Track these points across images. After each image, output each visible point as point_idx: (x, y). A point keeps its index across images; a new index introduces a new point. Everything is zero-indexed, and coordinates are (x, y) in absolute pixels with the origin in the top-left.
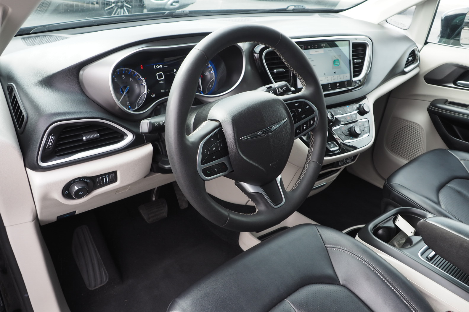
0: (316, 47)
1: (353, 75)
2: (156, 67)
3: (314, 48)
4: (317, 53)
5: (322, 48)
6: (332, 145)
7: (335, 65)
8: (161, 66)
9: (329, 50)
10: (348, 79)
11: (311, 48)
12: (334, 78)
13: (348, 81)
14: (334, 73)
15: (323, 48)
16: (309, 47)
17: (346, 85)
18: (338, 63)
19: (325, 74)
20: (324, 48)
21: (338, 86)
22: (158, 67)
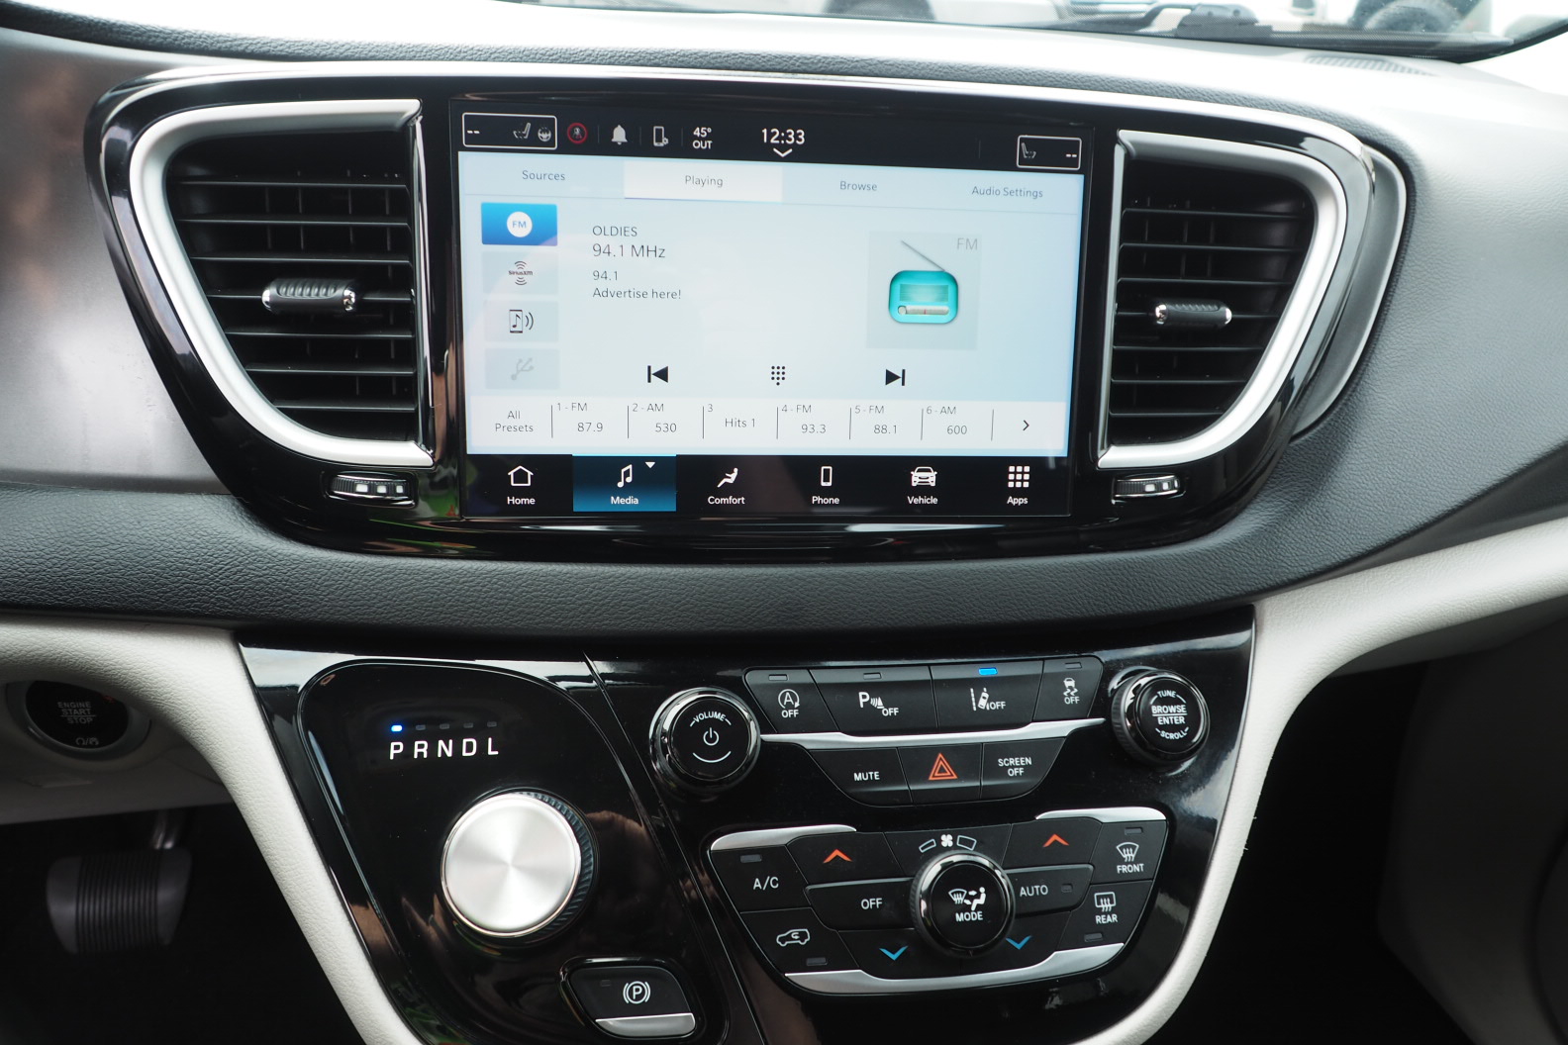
0: (698, 145)
1: (1112, 422)
3: (680, 149)
4: (710, 192)
5: (771, 157)
7: (902, 316)
9: (843, 185)
10: (1050, 439)
11: (639, 147)
12: (880, 419)
13: (1039, 466)
14: (890, 377)
15: (778, 159)
16: (619, 135)
17: (1018, 492)
19: (778, 374)
21: (924, 490)
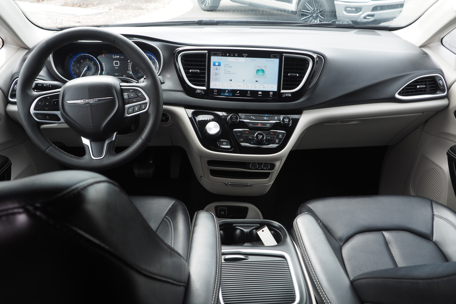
0: (236, 56)
1: (282, 88)
2: (114, 57)
3: (234, 56)
4: (236, 61)
6: (225, 143)
7: (258, 75)
8: (118, 57)
9: (252, 60)
10: (275, 89)
11: (230, 56)
12: (255, 86)
13: (274, 92)
14: (256, 81)
15: (244, 57)
16: (228, 55)
17: (271, 95)
18: (263, 73)
19: (244, 81)
20: (246, 57)
21: (260, 94)
22: (116, 57)
